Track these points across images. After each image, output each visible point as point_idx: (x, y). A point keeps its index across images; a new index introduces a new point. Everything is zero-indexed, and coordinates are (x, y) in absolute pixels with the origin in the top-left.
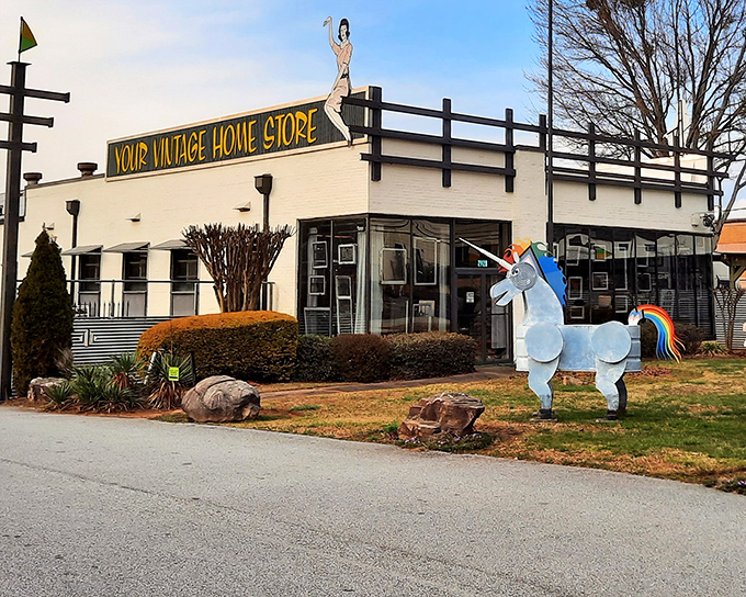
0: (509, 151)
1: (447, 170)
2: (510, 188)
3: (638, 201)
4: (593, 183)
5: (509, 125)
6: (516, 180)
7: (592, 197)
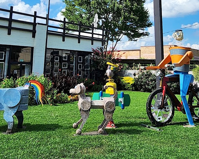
0: (34, 24)
1: (10, 29)
2: (34, 36)
3: (79, 42)
4: (64, 36)
5: (35, 16)
6: (36, 34)
7: (64, 40)
